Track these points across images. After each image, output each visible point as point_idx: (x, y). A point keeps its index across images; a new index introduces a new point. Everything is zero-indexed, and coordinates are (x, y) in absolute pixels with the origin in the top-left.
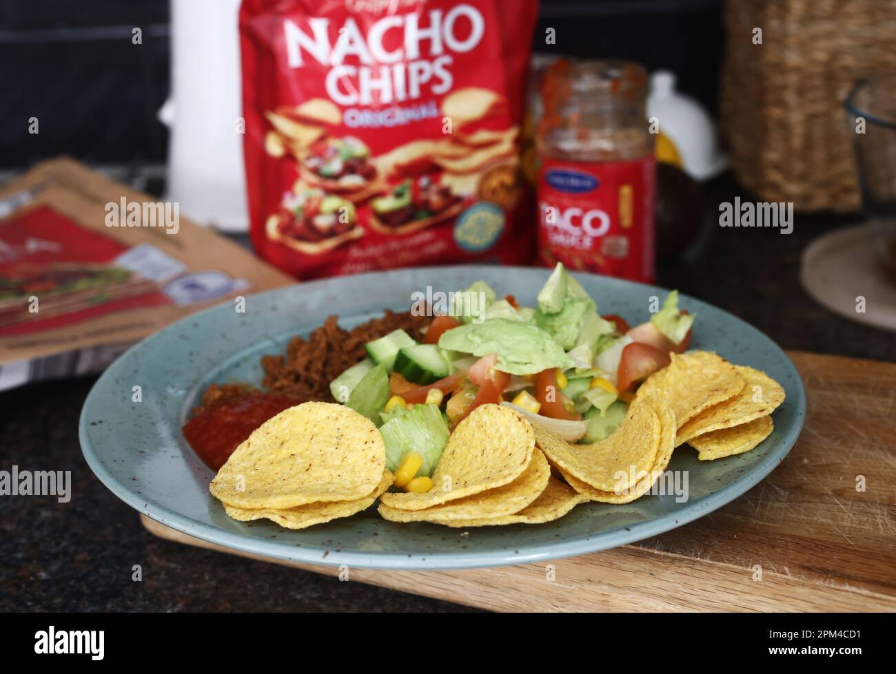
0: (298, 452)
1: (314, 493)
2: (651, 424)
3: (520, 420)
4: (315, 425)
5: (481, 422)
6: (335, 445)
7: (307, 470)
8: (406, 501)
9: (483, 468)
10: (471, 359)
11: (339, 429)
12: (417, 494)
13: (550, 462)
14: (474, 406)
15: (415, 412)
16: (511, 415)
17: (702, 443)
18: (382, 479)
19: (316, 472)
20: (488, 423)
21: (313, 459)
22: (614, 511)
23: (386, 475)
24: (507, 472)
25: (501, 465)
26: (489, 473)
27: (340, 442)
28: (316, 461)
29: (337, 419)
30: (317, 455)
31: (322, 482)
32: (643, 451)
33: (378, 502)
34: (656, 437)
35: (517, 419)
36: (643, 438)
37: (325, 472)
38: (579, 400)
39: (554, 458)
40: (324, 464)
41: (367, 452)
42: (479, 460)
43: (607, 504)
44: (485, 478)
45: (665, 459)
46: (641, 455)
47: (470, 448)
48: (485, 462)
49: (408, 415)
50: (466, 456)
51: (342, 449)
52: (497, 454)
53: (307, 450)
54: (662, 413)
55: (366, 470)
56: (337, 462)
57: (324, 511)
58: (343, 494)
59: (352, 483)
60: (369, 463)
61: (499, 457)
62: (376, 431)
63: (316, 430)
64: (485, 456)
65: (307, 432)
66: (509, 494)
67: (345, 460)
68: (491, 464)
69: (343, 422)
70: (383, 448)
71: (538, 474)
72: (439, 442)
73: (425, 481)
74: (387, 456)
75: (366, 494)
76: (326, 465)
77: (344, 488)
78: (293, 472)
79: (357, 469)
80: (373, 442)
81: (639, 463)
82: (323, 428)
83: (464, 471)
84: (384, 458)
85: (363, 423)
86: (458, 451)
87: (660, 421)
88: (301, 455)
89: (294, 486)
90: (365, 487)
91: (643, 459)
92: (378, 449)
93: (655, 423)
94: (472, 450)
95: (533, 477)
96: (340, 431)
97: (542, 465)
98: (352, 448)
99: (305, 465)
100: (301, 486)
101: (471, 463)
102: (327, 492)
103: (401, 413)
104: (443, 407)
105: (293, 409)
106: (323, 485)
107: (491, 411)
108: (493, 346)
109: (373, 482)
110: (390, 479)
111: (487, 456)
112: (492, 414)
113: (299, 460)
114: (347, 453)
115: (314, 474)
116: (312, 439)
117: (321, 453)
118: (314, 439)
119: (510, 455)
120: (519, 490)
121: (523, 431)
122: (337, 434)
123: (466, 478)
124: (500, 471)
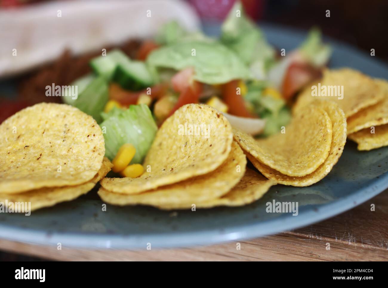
0: (32, 144)
1: (41, 179)
2: (323, 121)
3: (218, 116)
4: (47, 122)
5: (184, 119)
6: (62, 138)
7: (38, 159)
8: (122, 185)
9: (187, 157)
10: (173, 71)
11: (66, 125)
12: (131, 179)
13: (245, 152)
14: (177, 107)
15: (129, 112)
16: (211, 112)
17: (359, 137)
18: (102, 166)
19: (45, 161)
20: (191, 120)
21: (43, 150)
22: (296, 192)
23: (105, 163)
24: (209, 160)
25: (203, 155)
26: (192, 161)
27: (66, 135)
28: (45, 151)
29: (65, 117)
30: (47, 147)
31: (50, 169)
32: (318, 143)
33: (98, 186)
34: (330, 131)
35: (216, 116)
36: (316, 132)
37: (54, 161)
38: (256, 104)
39: (248, 149)
40: (52, 153)
41: (89, 143)
42: (182, 150)
43: (291, 187)
44: (190, 166)
45: (339, 149)
46: (316, 146)
47: (175, 140)
48: (188, 152)
49: (124, 114)
50: (172, 147)
51: (69, 141)
52: (199, 145)
53: (39, 142)
54: (331, 112)
55: (87, 159)
56: (64, 152)
57: (50, 195)
58: (67, 180)
59: (76, 170)
60: (91, 153)
61: (201, 148)
62: (97, 127)
63: (47, 126)
64: (188, 147)
65: (40, 127)
66: (212, 180)
67: (71, 150)
68: (192, 154)
69: (70, 119)
70: (103, 141)
71: (235, 162)
72: (149, 136)
73: (137, 168)
74: (106, 147)
75: (88, 179)
76: (54, 154)
77: (68, 174)
78: (26, 161)
79: (80, 158)
80: (94, 135)
81: (316, 153)
82: (53, 124)
83: (170, 159)
84: (103, 149)
85: (86, 120)
86: (164, 143)
87: (331, 119)
88: (34, 146)
89: (26, 173)
90: (87, 173)
91: (320, 149)
92: (99, 142)
93: (327, 120)
94: (176, 142)
95: (231, 165)
96: (67, 127)
97: (238, 154)
98: (76, 141)
99: (36, 155)
100: (32, 172)
101: (176, 153)
102: (53, 177)
103: (117, 112)
104: (152, 107)
105: (29, 109)
106: (51, 172)
107: (193, 110)
108: (190, 61)
109: (94, 169)
110: (109, 166)
111: (190, 147)
112: (194, 112)
113: (32, 150)
114: (72, 145)
115: (44, 163)
116: (43, 133)
117: (51, 145)
118: (45, 133)
119: (211, 146)
120: (219, 176)
121: (222, 126)
122: (64, 129)
123: (172, 165)
124: (203, 160)
